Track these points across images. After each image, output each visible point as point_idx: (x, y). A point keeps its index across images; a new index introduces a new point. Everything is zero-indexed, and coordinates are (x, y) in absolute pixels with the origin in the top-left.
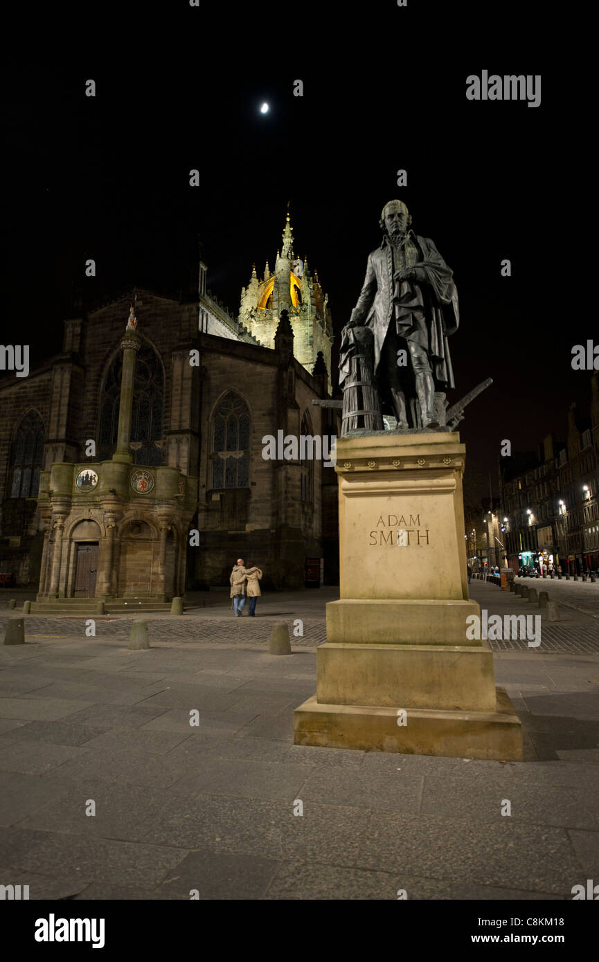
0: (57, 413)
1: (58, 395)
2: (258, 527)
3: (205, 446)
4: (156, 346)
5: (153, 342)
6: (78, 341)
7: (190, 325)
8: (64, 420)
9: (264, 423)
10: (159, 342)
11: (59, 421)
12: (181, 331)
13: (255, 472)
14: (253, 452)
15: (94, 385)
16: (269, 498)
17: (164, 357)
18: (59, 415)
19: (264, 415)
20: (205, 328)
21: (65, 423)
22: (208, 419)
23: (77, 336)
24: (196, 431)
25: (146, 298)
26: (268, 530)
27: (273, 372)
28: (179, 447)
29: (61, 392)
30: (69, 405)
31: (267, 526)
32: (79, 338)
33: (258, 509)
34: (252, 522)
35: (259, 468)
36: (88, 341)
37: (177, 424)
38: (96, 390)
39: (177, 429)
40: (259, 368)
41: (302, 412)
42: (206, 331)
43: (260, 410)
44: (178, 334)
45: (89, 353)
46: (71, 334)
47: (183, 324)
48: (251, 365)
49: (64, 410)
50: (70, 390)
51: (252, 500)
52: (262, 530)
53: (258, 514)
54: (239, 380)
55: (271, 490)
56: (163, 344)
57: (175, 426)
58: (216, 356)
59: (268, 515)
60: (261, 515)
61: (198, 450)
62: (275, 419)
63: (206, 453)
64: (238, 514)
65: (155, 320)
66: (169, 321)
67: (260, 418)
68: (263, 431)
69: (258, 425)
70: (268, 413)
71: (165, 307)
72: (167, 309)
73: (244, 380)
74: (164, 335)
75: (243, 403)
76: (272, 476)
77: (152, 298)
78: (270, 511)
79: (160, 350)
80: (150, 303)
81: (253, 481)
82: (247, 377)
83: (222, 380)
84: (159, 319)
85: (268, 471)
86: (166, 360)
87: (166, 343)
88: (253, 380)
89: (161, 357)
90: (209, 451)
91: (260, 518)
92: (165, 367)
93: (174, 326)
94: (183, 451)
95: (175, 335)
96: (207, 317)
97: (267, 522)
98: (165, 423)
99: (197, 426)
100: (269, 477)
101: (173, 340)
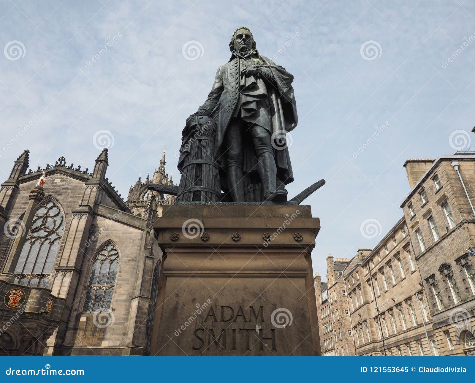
2: (111, 344)
3: (83, 280)
4: (63, 208)
6: (8, 200)
7: (89, 197)
9: (128, 266)
10: (66, 206)
12: (83, 200)
13: (116, 301)
14: (117, 286)
17: (67, 215)
19: (129, 260)
22: (89, 261)
23: (8, 196)
24: (79, 269)
25: (64, 178)
27: (140, 233)
28: (63, 279)
31: (118, 343)
33: (114, 329)
34: (107, 340)
35: (120, 298)
37: (65, 262)
39: (65, 265)
41: (156, 261)
42: (100, 203)
44: (80, 202)
47: (85, 197)
48: (126, 227)
52: (114, 346)
53: (113, 334)
54: (116, 236)
55: (125, 315)
56: (68, 207)
57: (63, 264)
58: (103, 219)
59: (121, 335)
60: (115, 334)
61: (77, 282)
62: (136, 264)
63: (83, 285)
64: (98, 333)
65: (66, 192)
66: (76, 193)
67: (126, 262)
68: (127, 272)
69: (125, 267)
70: (132, 260)
71: (75, 184)
72: (76, 186)
73: (119, 236)
74: (70, 202)
75: (116, 252)
76: (128, 304)
77: (67, 178)
78: (122, 331)
79: (65, 211)
80: (65, 181)
81: (114, 308)
82: (122, 234)
83: (104, 235)
84: (69, 191)
85: (126, 301)
86: (67, 218)
87: (71, 207)
88: (126, 236)
89: (64, 216)
90: (86, 284)
91: (114, 337)
92: (66, 223)
93: (79, 197)
94: (65, 282)
95: (78, 202)
96: (102, 194)
97: (119, 340)
98: (57, 261)
99: (80, 265)
100: (126, 306)
101: (76, 206)
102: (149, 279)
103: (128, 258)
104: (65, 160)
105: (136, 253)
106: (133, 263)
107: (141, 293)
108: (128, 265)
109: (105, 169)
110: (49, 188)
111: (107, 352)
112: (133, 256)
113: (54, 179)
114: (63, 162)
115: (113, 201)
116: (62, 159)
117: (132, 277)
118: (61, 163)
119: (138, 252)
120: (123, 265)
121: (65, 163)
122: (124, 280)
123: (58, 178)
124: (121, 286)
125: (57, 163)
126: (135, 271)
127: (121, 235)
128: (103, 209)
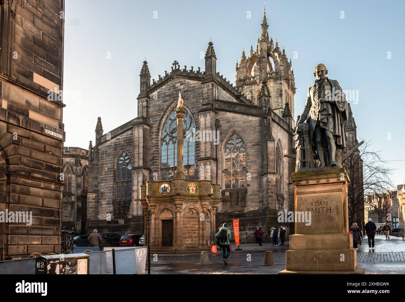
0: (137, 152)
1: (137, 142)
2: (252, 209)
3: (220, 165)
4: (189, 109)
5: (187, 107)
6: (146, 110)
7: (208, 96)
8: (141, 156)
10: (191, 107)
11: (139, 156)
12: (203, 99)
14: (248, 167)
15: (156, 135)
16: (257, 193)
17: (194, 115)
18: (139, 154)
19: (253, 145)
20: (217, 96)
21: (142, 158)
22: (221, 150)
23: (145, 107)
24: (215, 157)
25: (182, 82)
26: (258, 210)
27: (258, 120)
28: (205, 167)
29: (139, 140)
30: (143, 147)
31: (257, 208)
32: (146, 108)
33: (251, 199)
34: (248, 207)
35: (252, 176)
36: (151, 110)
37: (204, 154)
38: (157, 138)
39: (204, 157)
40: (250, 118)
41: (276, 142)
42: (218, 98)
43: (252, 143)
44: (201, 101)
45: (152, 117)
46: (141, 107)
47: (204, 95)
48: (245, 116)
49: (141, 150)
50: (143, 139)
51: (248, 194)
52: (254, 211)
53: (252, 202)
54: (238, 126)
55: (258, 188)
56: (193, 108)
57: (202, 155)
58: (224, 113)
59: (258, 202)
60: (253, 202)
61: (216, 168)
62: (260, 147)
63: (221, 169)
64: (240, 202)
65: (188, 94)
66: (196, 94)
67: (251, 147)
68: (253, 155)
69: (250, 151)
70: (256, 144)
71: (193, 85)
72: (194, 87)
73: (241, 126)
74: (193, 103)
75: (241, 140)
76: (259, 180)
77: (185, 81)
78: (258, 200)
79: (192, 111)
80: (184, 84)
81: (248, 184)
82: (243, 123)
83: (228, 127)
84: (190, 93)
85: (257, 177)
86: (195, 117)
87: (195, 107)
88: (247, 125)
89: (192, 116)
90: (223, 168)
91: (253, 204)
92: (195, 122)
93: (199, 96)
94: (208, 169)
95: (200, 102)
96: (218, 89)
97: (257, 206)
98: (197, 154)
99: (215, 154)
100: (258, 181)
101: (199, 105)
102: (273, 158)
103: (253, 144)
104: (178, 63)
105: (258, 138)
106: (257, 147)
107: (269, 170)
108: (253, 149)
109: (215, 64)
110: (173, 94)
111: (250, 215)
112: (256, 141)
113: (174, 84)
114: (177, 65)
115: (228, 92)
116: (176, 63)
117: (258, 158)
118: (176, 67)
119: (260, 137)
120: (249, 150)
121: (179, 66)
122: (252, 162)
123: (178, 83)
124: (251, 167)
125: (172, 68)
126: (260, 153)
127: (243, 125)
128: (222, 104)
